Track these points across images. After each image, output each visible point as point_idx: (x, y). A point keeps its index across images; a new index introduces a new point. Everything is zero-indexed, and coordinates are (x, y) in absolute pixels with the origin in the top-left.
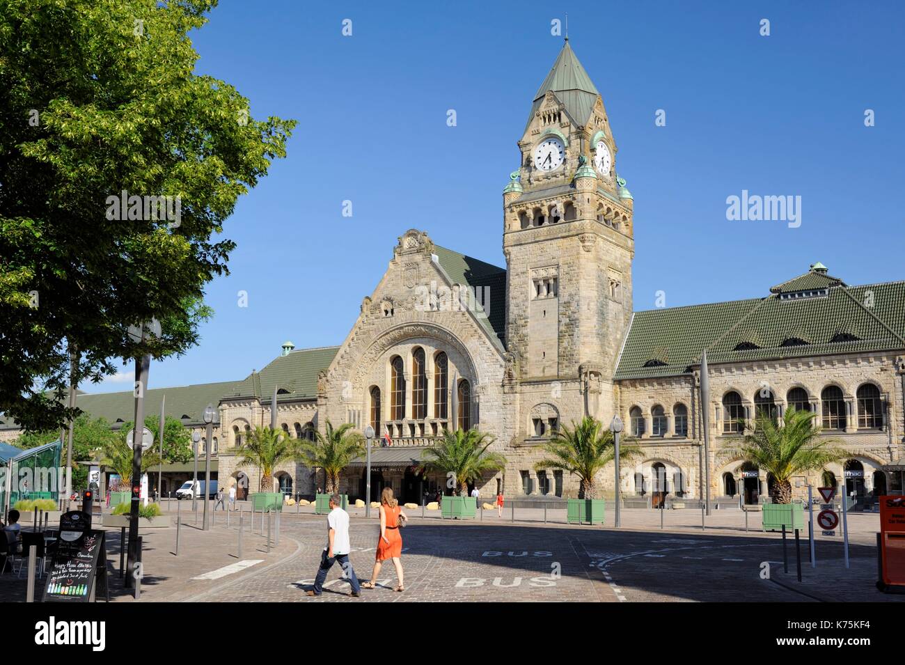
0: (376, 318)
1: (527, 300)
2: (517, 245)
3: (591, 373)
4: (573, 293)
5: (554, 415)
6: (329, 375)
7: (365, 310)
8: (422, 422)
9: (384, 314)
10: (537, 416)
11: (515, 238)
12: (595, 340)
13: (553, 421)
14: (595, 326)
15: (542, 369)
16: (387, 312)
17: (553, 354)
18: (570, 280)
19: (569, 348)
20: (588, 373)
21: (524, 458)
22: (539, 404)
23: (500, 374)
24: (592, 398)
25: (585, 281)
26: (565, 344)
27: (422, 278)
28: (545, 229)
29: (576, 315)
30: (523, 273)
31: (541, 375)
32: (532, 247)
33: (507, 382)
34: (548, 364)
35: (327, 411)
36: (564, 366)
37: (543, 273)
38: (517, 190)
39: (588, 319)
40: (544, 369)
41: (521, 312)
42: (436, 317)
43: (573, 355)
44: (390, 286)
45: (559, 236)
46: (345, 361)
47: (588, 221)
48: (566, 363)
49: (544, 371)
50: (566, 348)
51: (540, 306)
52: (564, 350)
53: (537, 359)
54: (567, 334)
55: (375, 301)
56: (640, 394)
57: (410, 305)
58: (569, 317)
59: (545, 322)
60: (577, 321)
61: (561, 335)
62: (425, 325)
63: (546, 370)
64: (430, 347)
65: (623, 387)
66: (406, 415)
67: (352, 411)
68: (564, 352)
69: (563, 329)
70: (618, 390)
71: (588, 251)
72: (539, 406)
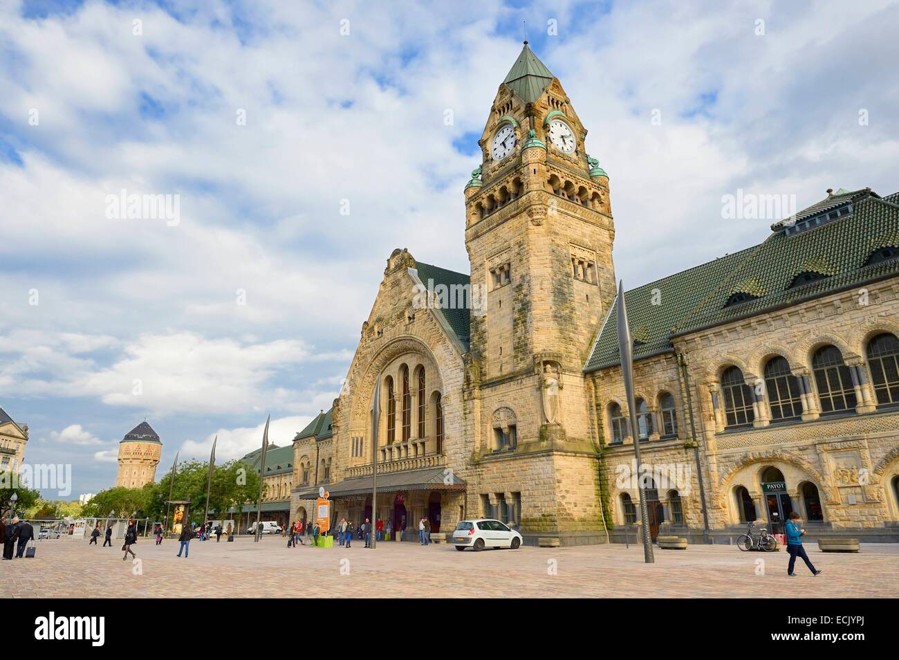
0: (372, 341)
2: (476, 238)
4: (524, 273)
5: (512, 421)
6: (340, 404)
7: (364, 335)
8: (406, 444)
9: (377, 336)
10: (497, 424)
11: (474, 232)
12: (553, 325)
14: (551, 308)
15: (498, 367)
16: (379, 333)
17: (509, 347)
18: (521, 260)
19: (523, 338)
20: (542, 363)
21: (483, 479)
22: (498, 410)
23: (461, 377)
25: (535, 258)
26: (518, 334)
27: (403, 293)
28: (498, 213)
29: (528, 298)
30: (481, 265)
31: (499, 374)
32: (487, 237)
33: (466, 387)
34: (504, 360)
35: (338, 439)
36: (519, 358)
37: (497, 261)
38: (475, 185)
39: (542, 300)
40: (501, 366)
42: (413, 329)
43: (527, 345)
44: (381, 307)
45: (510, 216)
48: (520, 356)
49: (501, 370)
50: (520, 338)
51: (496, 297)
52: (517, 341)
53: (495, 356)
54: (520, 321)
55: (371, 324)
56: (617, 385)
57: (393, 322)
58: (522, 301)
59: (500, 314)
60: (529, 304)
61: (515, 324)
62: (405, 340)
63: (503, 368)
64: (412, 362)
65: (597, 381)
66: (396, 438)
67: (359, 438)
68: (519, 343)
69: (517, 316)
70: (592, 384)
71: (538, 225)
72: (498, 412)
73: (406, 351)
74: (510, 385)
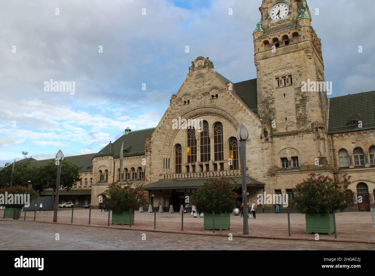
0: (179, 106)
1: (273, 88)
2: (264, 59)
3: (320, 128)
5: (295, 155)
6: (152, 139)
7: (172, 102)
8: (208, 163)
9: (183, 103)
10: (283, 156)
11: (263, 55)
12: (319, 109)
13: (295, 158)
14: (318, 101)
15: (285, 128)
16: (185, 102)
17: (293, 118)
18: (300, 75)
19: (303, 114)
20: (318, 128)
21: (277, 182)
22: (285, 149)
23: (259, 132)
24: (322, 143)
25: (309, 75)
26: (300, 112)
27: (207, 81)
28: (281, 48)
29: (306, 95)
30: (269, 74)
31: (285, 131)
32: (274, 59)
33: (263, 136)
34: (289, 124)
35: (151, 159)
36: (301, 124)
37: (281, 73)
38: (261, 30)
39: (314, 97)
40: (287, 127)
41: (269, 96)
42: (216, 102)
43: (306, 118)
44: (187, 88)
45: (291, 51)
46: (161, 131)
47: (309, 42)
48: (302, 123)
49: (287, 129)
50: (301, 114)
51: (281, 91)
52: (299, 115)
53: (282, 122)
54: (301, 106)
55: (179, 96)
56: (346, 141)
57: (199, 97)
58: (302, 96)
59: (285, 101)
60: (307, 98)
61: (297, 107)
62: (209, 107)
63: (288, 128)
64: (212, 120)
65: (334, 138)
66: (197, 160)
67: (165, 159)
68: (300, 117)
69: (298, 103)
70: (331, 140)
71: (310, 59)
72: (284, 150)
73: (208, 113)
74: (294, 137)
